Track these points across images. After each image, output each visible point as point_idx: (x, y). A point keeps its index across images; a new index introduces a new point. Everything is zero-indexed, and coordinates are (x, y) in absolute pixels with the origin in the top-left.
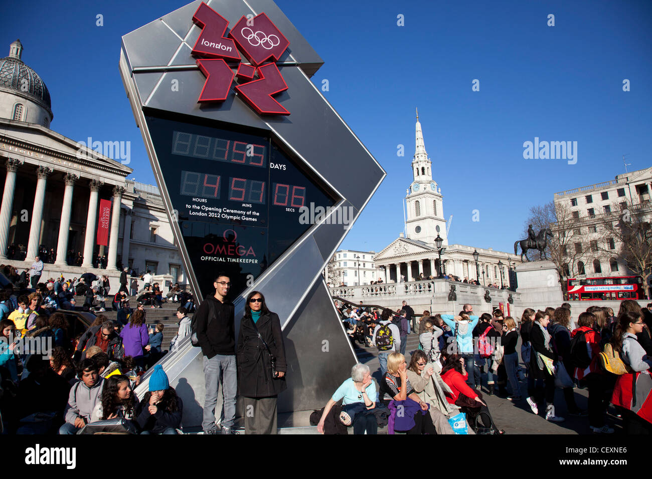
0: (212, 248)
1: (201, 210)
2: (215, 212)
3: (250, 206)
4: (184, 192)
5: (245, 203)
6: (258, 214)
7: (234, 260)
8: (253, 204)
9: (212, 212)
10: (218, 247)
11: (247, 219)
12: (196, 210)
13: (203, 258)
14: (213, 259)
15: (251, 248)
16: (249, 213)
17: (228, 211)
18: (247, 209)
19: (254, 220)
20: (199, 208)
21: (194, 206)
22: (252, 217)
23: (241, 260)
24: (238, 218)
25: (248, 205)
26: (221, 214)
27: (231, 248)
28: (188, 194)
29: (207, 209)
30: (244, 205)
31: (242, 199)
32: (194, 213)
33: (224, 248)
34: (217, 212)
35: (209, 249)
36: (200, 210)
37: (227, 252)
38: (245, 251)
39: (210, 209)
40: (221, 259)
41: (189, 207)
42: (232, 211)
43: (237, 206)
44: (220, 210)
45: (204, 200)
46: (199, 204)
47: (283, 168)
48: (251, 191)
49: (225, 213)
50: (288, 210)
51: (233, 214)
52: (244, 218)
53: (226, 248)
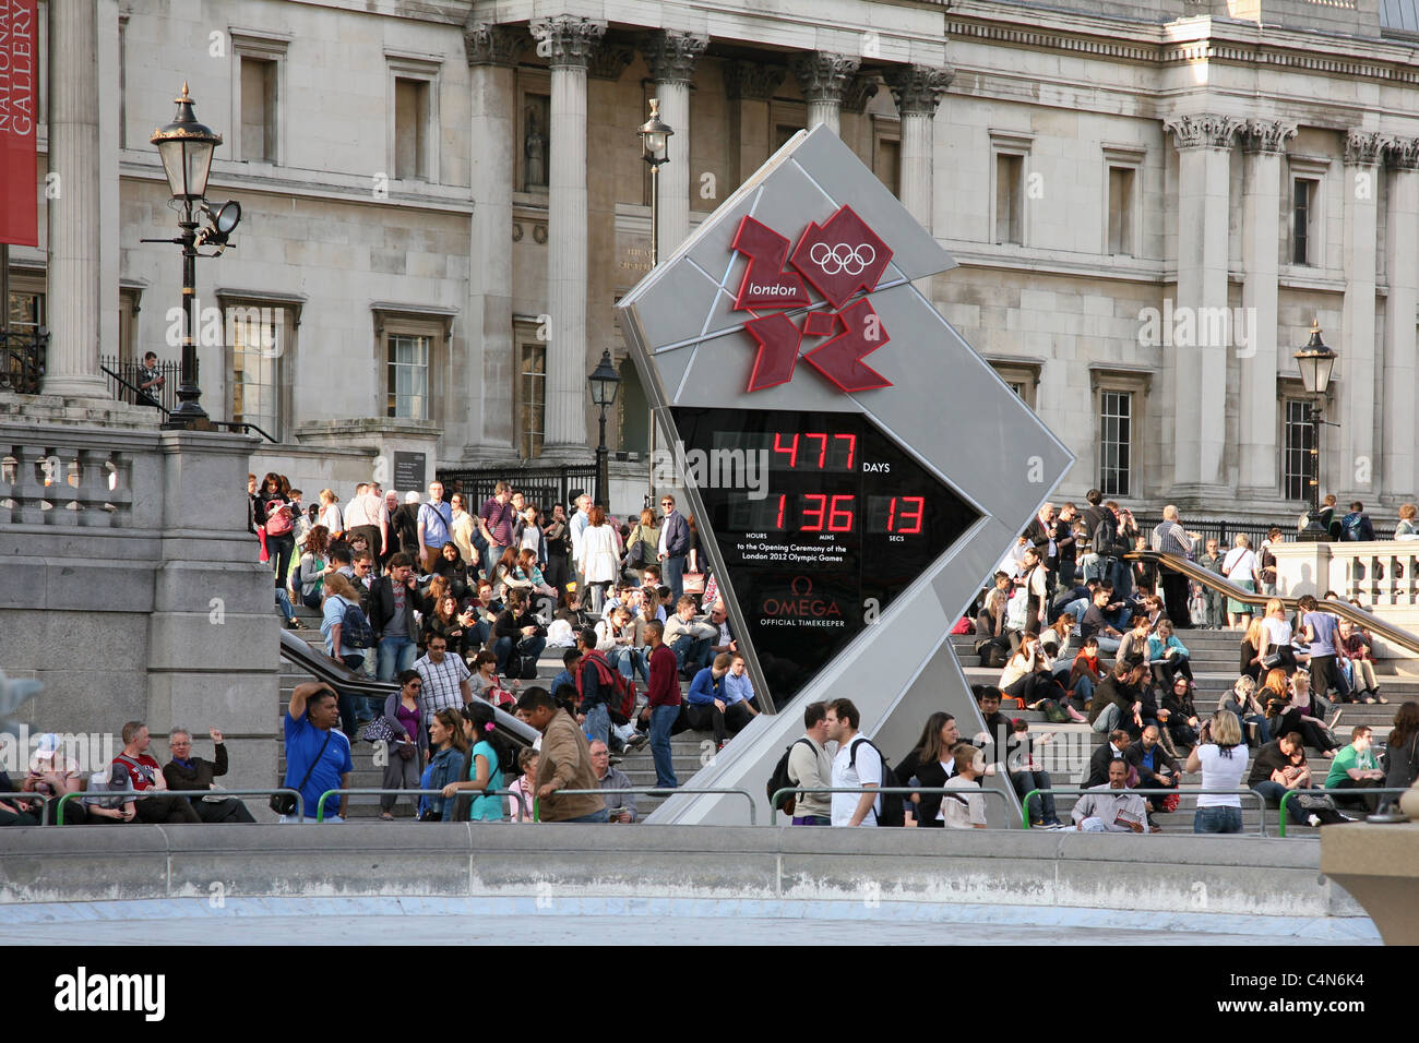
0: (776, 607)
1: (760, 550)
2: (779, 553)
3: (831, 537)
4: (733, 525)
5: (824, 534)
6: (844, 550)
7: (809, 623)
8: (835, 535)
9: (774, 552)
10: (784, 604)
11: (828, 559)
12: (754, 552)
14: (778, 622)
15: (833, 603)
16: (830, 549)
17: (798, 549)
18: (826, 544)
19: (837, 559)
20: (755, 547)
21: (749, 546)
22: (834, 556)
23: (819, 623)
24: (814, 558)
25: (828, 537)
26: (788, 554)
27: (804, 604)
28: (740, 528)
29: (767, 548)
30: (822, 537)
31: (819, 528)
32: (748, 557)
33: (793, 605)
34: (782, 552)
35: (772, 607)
36: (758, 551)
37: (798, 611)
38: (824, 610)
39: (772, 548)
40: (789, 623)
41: (742, 547)
42: (805, 549)
43: (811, 539)
44: (786, 549)
45: (761, 536)
46: (755, 542)
47: (884, 468)
48: (833, 513)
49: (795, 552)
50: (892, 539)
51: (807, 554)
52: (822, 558)
53: (797, 604)
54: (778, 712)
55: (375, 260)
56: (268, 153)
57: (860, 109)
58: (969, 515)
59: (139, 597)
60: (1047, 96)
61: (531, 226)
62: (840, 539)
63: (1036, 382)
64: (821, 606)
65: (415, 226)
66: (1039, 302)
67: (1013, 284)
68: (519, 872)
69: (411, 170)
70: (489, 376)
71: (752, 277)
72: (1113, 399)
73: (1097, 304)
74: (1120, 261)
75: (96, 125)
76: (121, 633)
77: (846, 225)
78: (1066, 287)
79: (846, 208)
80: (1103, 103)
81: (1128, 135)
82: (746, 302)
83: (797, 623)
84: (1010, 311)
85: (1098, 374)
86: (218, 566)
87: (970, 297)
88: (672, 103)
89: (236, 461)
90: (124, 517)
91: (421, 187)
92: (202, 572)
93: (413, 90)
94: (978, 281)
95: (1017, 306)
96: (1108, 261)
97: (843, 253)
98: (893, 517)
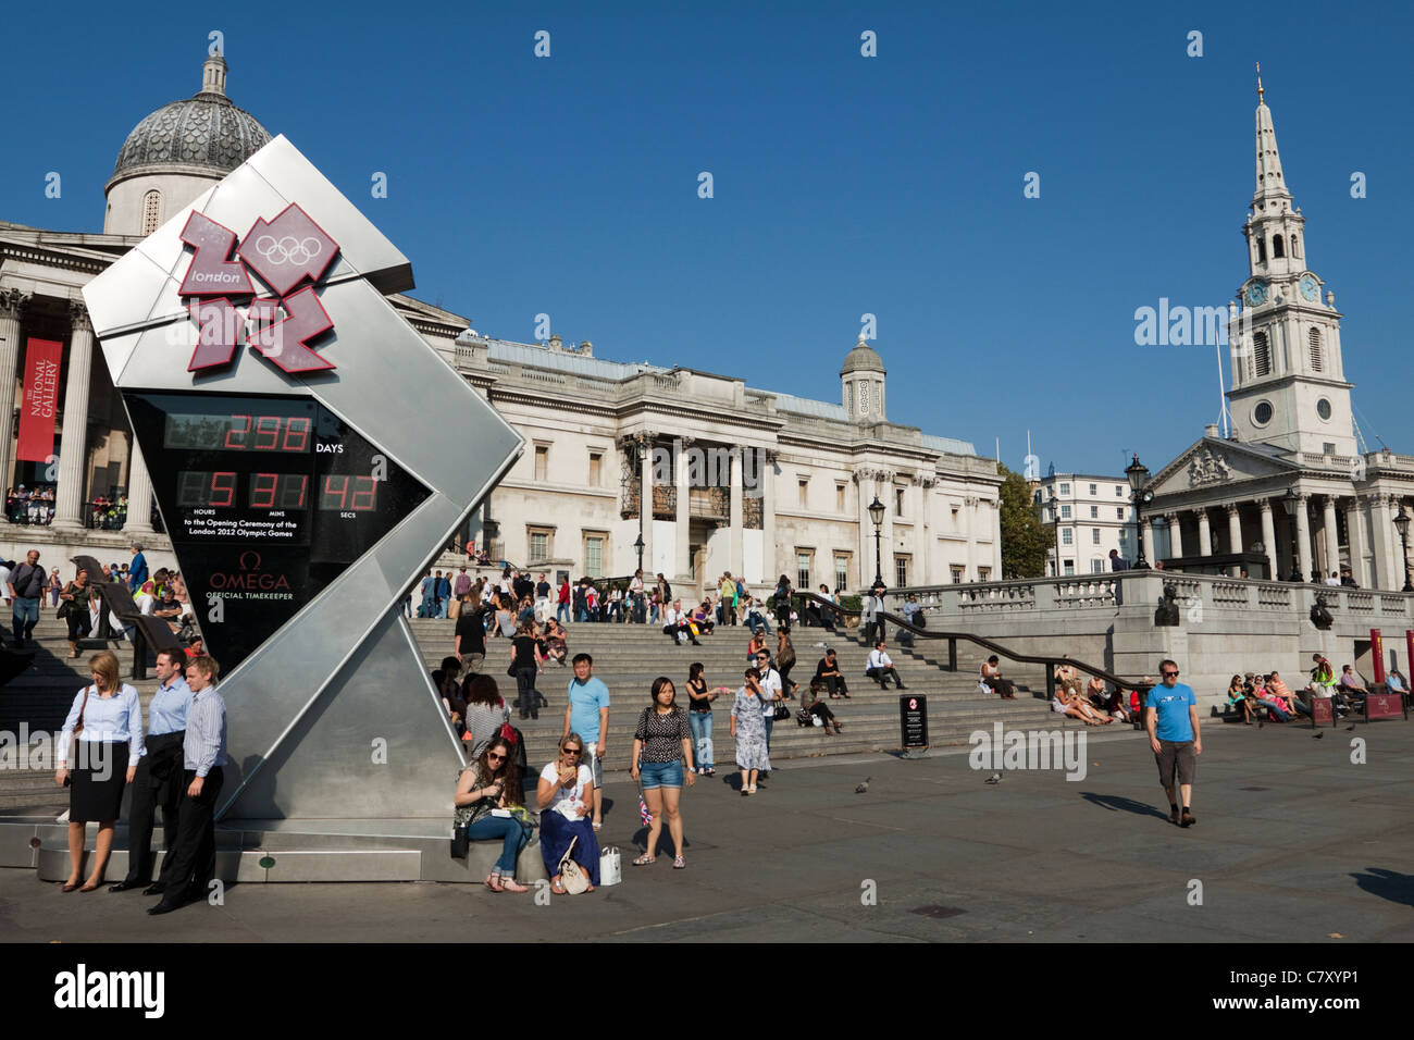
0: (222, 580)
1: (206, 525)
2: (227, 528)
3: (282, 514)
4: (181, 502)
5: (274, 510)
6: (294, 526)
7: (256, 596)
8: (286, 512)
9: (222, 527)
10: (232, 578)
12: (202, 528)
13: (210, 595)
14: (225, 596)
15: (283, 577)
16: (280, 525)
17: (247, 524)
18: (277, 520)
19: (287, 534)
20: (203, 523)
21: (197, 522)
22: (283, 530)
23: (266, 596)
24: (263, 534)
25: (279, 514)
26: (236, 529)
27: (252, 578)
28: (188, 504)
29: (215, 524)
30: (272, 514)
31: (270, 505)
32: (196, 532)
33: (241, 578)
34: (231, 527)
35: (218, 582)
36: (206, 526)
37: (246, 585)
38: (272, 583)
39: (220, 523)
40: (236, 596)
41: (189, 523)
42: (254, 524)
43: (262, 515)
44: (235, 525)
45: (210, 512)
46: (203, 518)
47: (337, 449)
49: (243, 528)
50: (344, 515)
51: (256, 529)
52: (272, 534)
53: (245, 580)
58: (419, 493)
62: (291, 515)
64: (272, 580)
77: (294, 219)
79: (294, 204)
83: (244, 596)
97: (289, 245)
98: (346, 496)
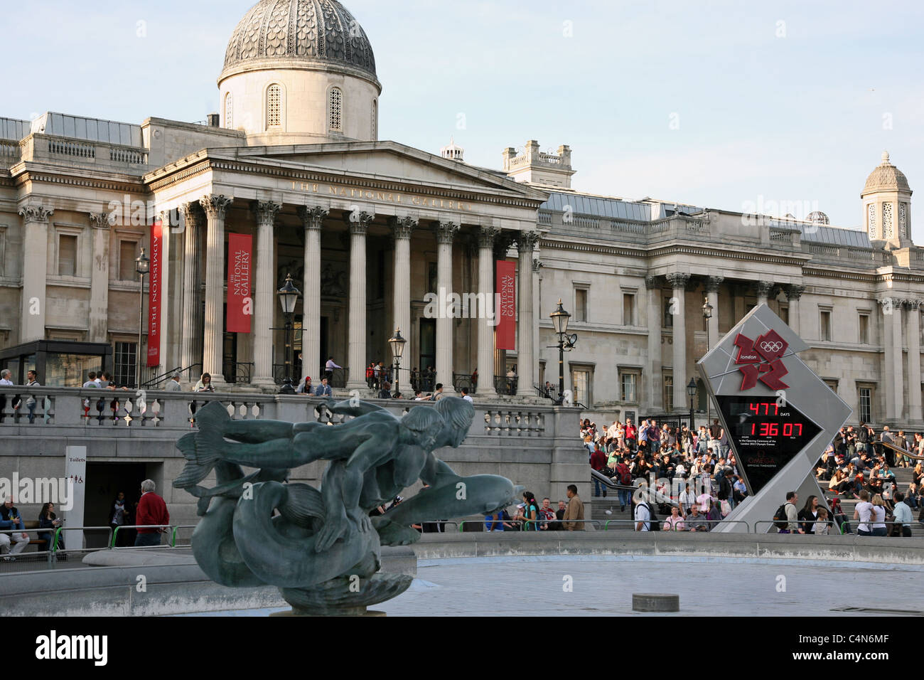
1: (746, 441)
2: (753, 443)
3: (771, 438)
4: (738, 434)
5: (768, 436)
6: (775, 442)
7: (764, 466)
10: (756, 461)
13: (748, 466)
14: (754, 466)
15: (773, 459)
17: (759, 441)
18: (769, 440)
19: (773, 445)
21: (743, 441)
22: (772, 443)
23: (767, 466)
24: (765, 444)
26: (756, 443)
27: (762, 460)
28: (740, 435)
29: (749, 441)
30: (767, 438)
31: (766, 434)
32: (743, 444)
35: (752, 461)
38: (769, 461)
39: (751, 441)
40: (757, 466)
41: (741, 441)
42: (762, 441)
43: (764, 438)
44: (755, 441)
45: (747, 437)
46: (745, 439)
47: (789, 415)
48: (771, 429)
49: (758, 443)
50: (791, 438)
51: (763, 443)
52: (768, 444)
53: (760, 460)
54: (755, 495)
55: (618, 351)
56: (584, 319)
57: (774, 299)
58: (817, 430)
59: (547, 458)
60: (837, 293)
61: (667, 338)
62: (774, 438)
63: (837, 386)
64: (768, 459)
65: (630, 340)
66: (837, 359)
67: (828, 354)
68: (671, 548)
69: (629, 322)
70: (655, 386)
71: (741, 353)
72: (864, 391)
73: (857, 360)
74: (864, 345)
75: (532, 312)
76: (542, 470)
77: (773, 336)
78: (847, 355)
79: (772, 330)
80: (856, 295)
81: (865, 305)
82: (740, 361)
83: (760, 466)
84: (828, 363)
85: (858, 383)
86: (571, 448)
87: (813, 358)
88: (712, 298)
89: (576, 415)
90: (542, 433)
91: (632, 328)
92: (567, 450)
93: (629, 298)
94: (816, 353)
95: (830, 361)
96: (860, 346)
97: (772, 345)
98: (792, 432)
